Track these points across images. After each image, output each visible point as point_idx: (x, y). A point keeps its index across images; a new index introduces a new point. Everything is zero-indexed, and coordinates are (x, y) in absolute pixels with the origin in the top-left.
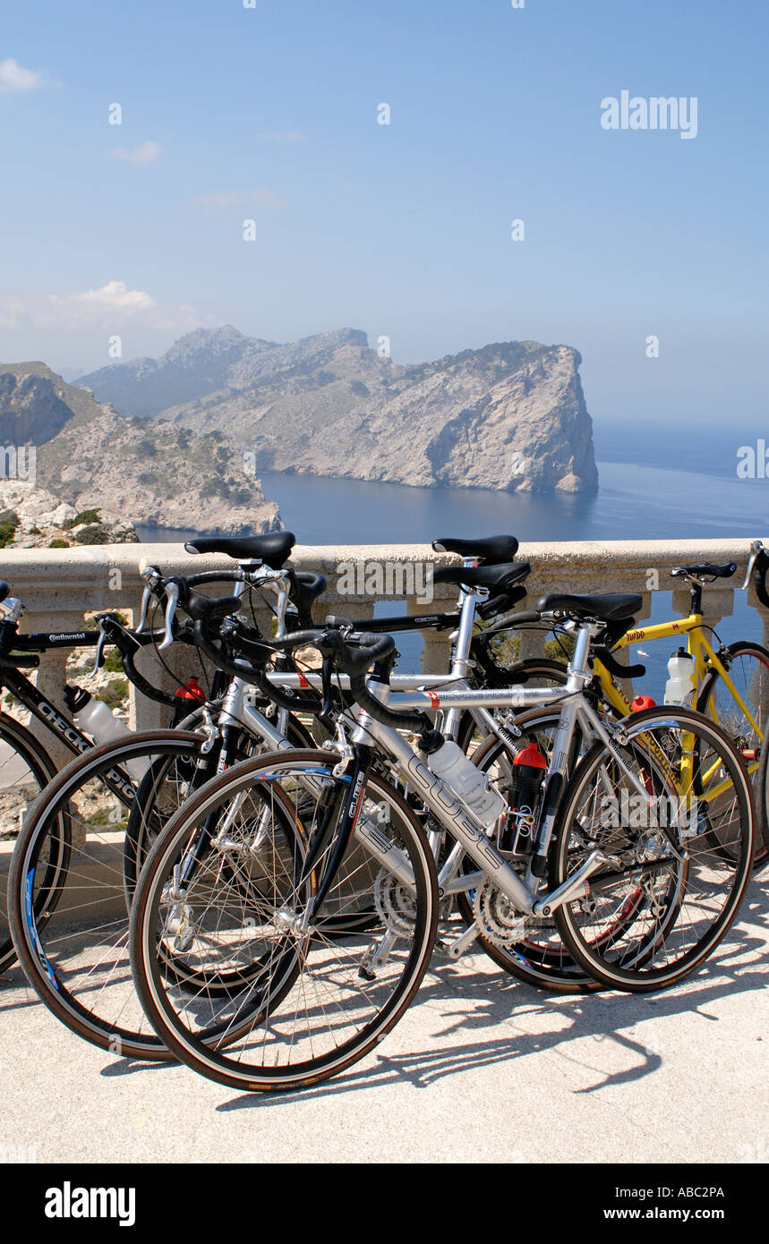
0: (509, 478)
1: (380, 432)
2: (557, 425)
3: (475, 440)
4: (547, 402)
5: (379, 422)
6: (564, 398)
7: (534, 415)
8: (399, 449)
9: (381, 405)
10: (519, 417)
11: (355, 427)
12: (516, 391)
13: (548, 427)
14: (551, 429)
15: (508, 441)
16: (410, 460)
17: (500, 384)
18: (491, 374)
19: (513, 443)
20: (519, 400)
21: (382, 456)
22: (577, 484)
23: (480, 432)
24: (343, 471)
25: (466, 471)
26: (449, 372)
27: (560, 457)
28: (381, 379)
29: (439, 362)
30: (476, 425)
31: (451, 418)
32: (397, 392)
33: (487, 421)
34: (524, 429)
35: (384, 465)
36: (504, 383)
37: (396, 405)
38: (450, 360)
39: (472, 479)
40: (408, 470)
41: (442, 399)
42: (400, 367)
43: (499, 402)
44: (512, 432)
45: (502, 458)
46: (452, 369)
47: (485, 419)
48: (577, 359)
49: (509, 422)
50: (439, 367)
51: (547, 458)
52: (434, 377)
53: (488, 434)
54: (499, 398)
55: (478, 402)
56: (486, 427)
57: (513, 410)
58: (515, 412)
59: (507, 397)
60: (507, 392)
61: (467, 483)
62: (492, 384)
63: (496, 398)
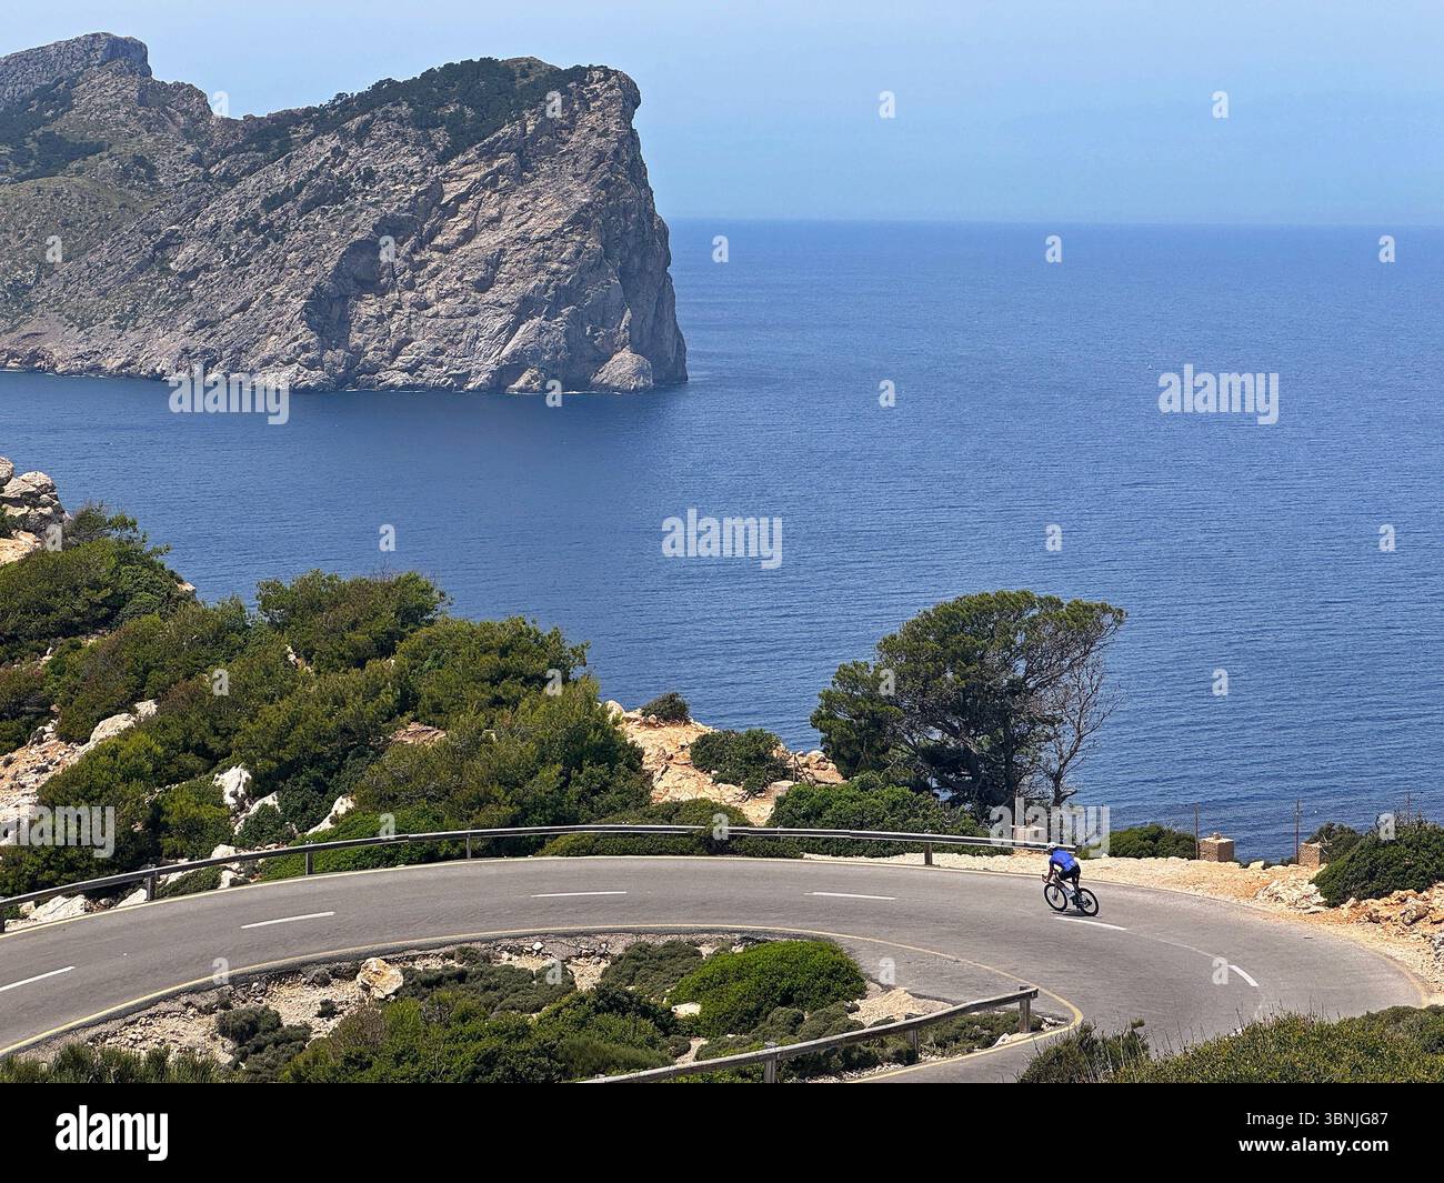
0: (491, 364)
1: (196, 272)
2: (592, 244)
3: (410, 286)
4: (570, 194)
5: (190, 250)
6: (606, 184)
7: (539, 226)
8: (243, 308)
9: (195, 210)
10: (507, 230)
11: (133, 261)
12: (500, 170)
13: (571, 248)
14: (578, 253)
15: (483, 285)
16: (268, 330)
17: (461, 158)
18: (440, 137)
19: (497, 288)
20: (505, 193)
21: (201, 325)
22: (639, 372)
23: (423, 264)
24: (111, 364)
25: (396, 352)
26: (345, 135)
27: (603, 316)
28: (190, 149)
29: (322, 110)
30: (414, 251)
31: (357, 236)
32: (230, 180)
33: (439, 240)
34: (521, 256)
35: (210, 345)
36: (472, 154)
37: (227, 209)
38: (345, 107)
39: (410, 371)
40: (266, 354)
41: (332, 193)
42: (228, 123)
43: (462, 198)
44: (495, 263)
45: (474, 320)
46: (352, 125)
47: (432, 235)
48: (631, 97)
49: (487, 241)
50: (321, 120)
51: (574, 319)
52: (314, 143)
53: (437, 270)
54: (462, 187)
55: (414, 199)
56: (436, 255)
57: (494, 212)
58: (498, 219)
59: (482, 185)
60: (478, 175)
61: (399, 379)
62: (443, 159)
63: (452, 189)
